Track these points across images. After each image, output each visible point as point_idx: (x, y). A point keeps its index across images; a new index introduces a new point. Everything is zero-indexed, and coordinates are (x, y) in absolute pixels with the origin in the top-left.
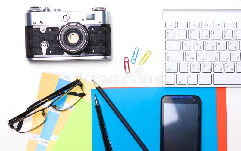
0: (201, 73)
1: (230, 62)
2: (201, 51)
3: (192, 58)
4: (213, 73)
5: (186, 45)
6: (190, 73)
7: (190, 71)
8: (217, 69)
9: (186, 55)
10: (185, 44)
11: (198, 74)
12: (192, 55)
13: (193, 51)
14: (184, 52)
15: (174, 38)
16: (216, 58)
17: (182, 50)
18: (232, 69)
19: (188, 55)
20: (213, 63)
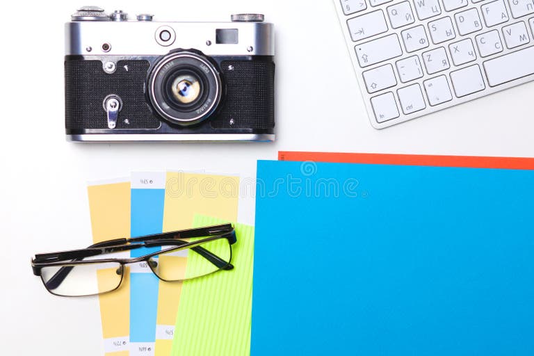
0: (453, 68)
1: (512, 21)
2: (436, 17)
3: (422, 41)
4: (480, 61)
5: (396, 13)
6: (427, 77)
7: (425, 73)
8: (487, 49)
9: (405, 37)
10: (394, 12)
11: (447, 73)
12: (418, 34)
13: (418, 22)
14: (398, 31)
15: (364, 7)
16: (476, 23)
17: (391, 31)
18: (522, 38)
19: (409, 36)
20: (472, 36)
